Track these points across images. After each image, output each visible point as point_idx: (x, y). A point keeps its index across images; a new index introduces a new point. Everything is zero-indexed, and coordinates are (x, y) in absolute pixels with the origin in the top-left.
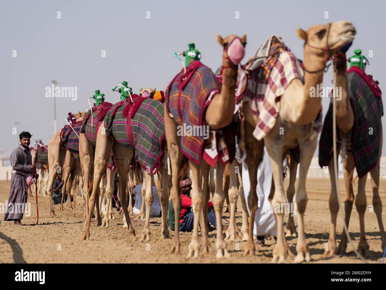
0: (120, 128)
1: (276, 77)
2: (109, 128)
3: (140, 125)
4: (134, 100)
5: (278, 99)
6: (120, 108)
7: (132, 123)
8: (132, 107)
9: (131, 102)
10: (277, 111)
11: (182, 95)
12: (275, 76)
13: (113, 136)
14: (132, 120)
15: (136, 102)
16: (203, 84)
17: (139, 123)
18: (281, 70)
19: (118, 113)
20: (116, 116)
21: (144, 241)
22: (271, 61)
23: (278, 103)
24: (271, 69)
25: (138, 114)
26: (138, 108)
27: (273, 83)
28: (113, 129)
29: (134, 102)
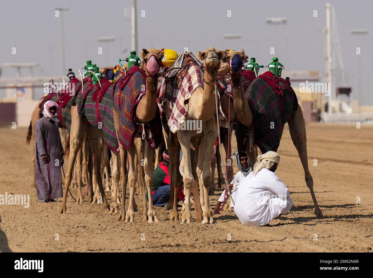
0: (91, 111)
1: (186, 85)
2: (81, 110)
3: (106, 108)
4: (102, 85)
5: (186, 102)
6: (90, 92)
7: (99, 106)
8: (100, 92)
9: (99, 87)
10: (186, 111)
11: (121, 94)
12: (185, 83)
13: (86, 118)
14: (100, 104)
15: (104, 88)
16: (135, 86)
17: (105, 107)
18: (189, 80)
19: (88, 97)
20: (87, 100)
21: (113, 214)
22: (183, 72)
23: (187, 105)
24: (183, 79)
25: (105, 98)
26: (105, 92)
27: (183, 90)
28: (85, 111)
29: (102, 87)
